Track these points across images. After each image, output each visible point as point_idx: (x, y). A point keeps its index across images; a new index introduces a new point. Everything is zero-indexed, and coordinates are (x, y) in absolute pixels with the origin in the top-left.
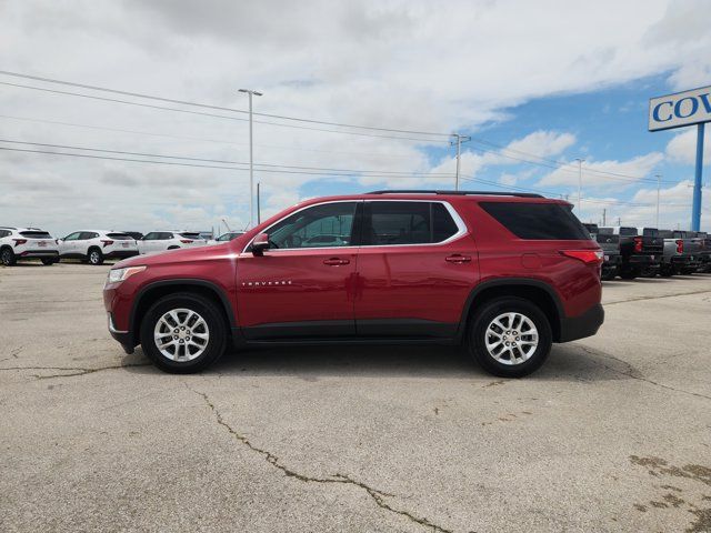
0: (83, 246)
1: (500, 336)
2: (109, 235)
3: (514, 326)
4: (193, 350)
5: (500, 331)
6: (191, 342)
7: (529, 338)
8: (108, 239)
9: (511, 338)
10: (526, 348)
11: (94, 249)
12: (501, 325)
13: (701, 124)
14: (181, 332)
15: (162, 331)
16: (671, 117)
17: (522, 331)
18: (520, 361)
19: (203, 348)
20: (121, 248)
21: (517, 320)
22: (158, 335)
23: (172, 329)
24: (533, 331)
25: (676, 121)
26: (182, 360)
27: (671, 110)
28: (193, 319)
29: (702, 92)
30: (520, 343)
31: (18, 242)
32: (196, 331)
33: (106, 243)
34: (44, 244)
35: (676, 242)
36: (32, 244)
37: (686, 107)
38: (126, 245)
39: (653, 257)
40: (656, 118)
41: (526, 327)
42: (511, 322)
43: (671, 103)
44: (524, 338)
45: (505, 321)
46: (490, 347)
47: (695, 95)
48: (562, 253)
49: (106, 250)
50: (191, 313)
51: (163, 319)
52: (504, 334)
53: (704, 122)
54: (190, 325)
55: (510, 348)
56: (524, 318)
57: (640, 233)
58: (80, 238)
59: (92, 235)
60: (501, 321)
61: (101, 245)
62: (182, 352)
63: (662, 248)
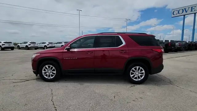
0: (43, 45)
1: (134, 73)
2: (48, 43)
3: (138, 70)
4: (52, 76)
5: (134, 72)
6: (51, 74)
7: (142, 73)
8: (48, 44)
9: (137, 73)
10: (141, 76)
11: (45, 46)
12: (134, 70)
13: (184, 15)
14: (49, 71)
15: (44, 71)
16: (177, 14)
17: (140, 71)
18: (139, 80)
19: (54, 75)
20: (51, 46)
21: (139, 68)
22: (43, 72)
23: (47, 70)
24: (143, 71)
25: (178, 15)
26: (49, 78)
27: (177, 12)
28: (52, 68)
29: (185, 8)
30: (140, 75)
31: (29, 45)
32: (53, 71)
33: (48, 45)
34: (34, 45)
35: (179, 44)
36: (32, 45)
37: (181, 12)
38: (52, 45)
39: (173, 47)
40: (173, 14)
41: (141, 70)
42: (137, 69)
43: (177, 11)
44: (141, 73)
45: (136, 69)
46: (132, 76)
47: (183, 8)
48: (152, 50)
49: (48, 46)
50: (51, 66)
51: (44, 68)
52: (135, 72)
53: (185, 15)
54: (51, 69)
55: (137, 76)
56: (141, 68)
57: (170, 42)
58: (42, 44)
59: (45, 43)
60: (134, 69)
61: (47, 45)
62: (49, 76)
63: (175, 45)
